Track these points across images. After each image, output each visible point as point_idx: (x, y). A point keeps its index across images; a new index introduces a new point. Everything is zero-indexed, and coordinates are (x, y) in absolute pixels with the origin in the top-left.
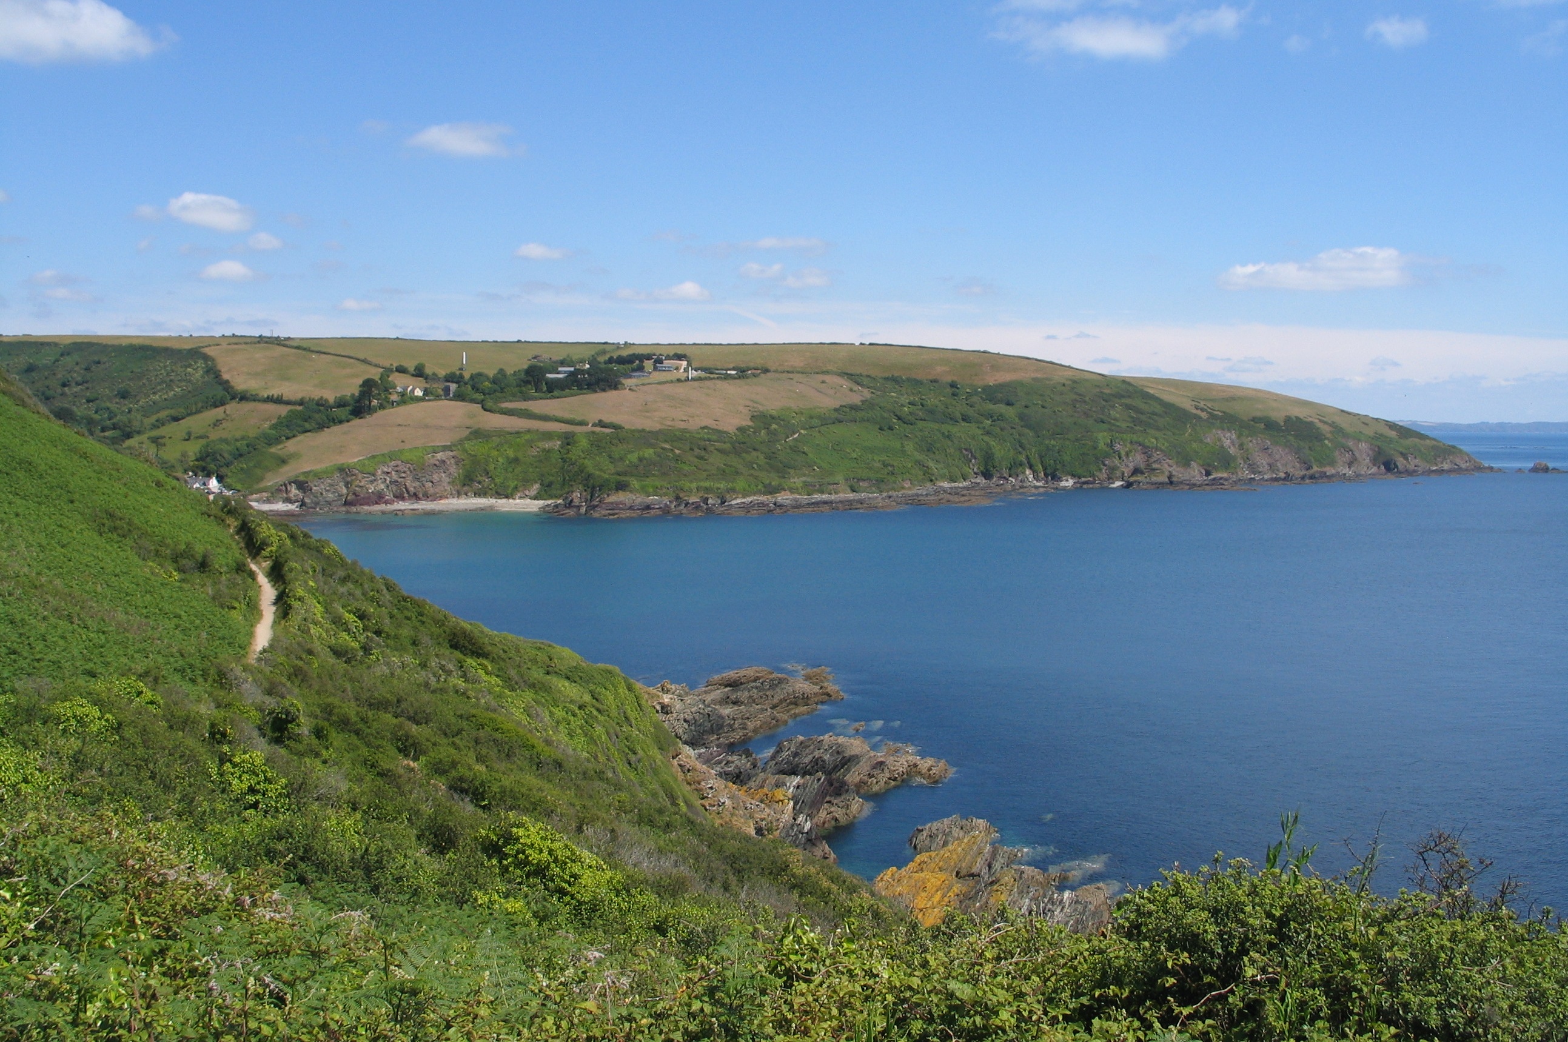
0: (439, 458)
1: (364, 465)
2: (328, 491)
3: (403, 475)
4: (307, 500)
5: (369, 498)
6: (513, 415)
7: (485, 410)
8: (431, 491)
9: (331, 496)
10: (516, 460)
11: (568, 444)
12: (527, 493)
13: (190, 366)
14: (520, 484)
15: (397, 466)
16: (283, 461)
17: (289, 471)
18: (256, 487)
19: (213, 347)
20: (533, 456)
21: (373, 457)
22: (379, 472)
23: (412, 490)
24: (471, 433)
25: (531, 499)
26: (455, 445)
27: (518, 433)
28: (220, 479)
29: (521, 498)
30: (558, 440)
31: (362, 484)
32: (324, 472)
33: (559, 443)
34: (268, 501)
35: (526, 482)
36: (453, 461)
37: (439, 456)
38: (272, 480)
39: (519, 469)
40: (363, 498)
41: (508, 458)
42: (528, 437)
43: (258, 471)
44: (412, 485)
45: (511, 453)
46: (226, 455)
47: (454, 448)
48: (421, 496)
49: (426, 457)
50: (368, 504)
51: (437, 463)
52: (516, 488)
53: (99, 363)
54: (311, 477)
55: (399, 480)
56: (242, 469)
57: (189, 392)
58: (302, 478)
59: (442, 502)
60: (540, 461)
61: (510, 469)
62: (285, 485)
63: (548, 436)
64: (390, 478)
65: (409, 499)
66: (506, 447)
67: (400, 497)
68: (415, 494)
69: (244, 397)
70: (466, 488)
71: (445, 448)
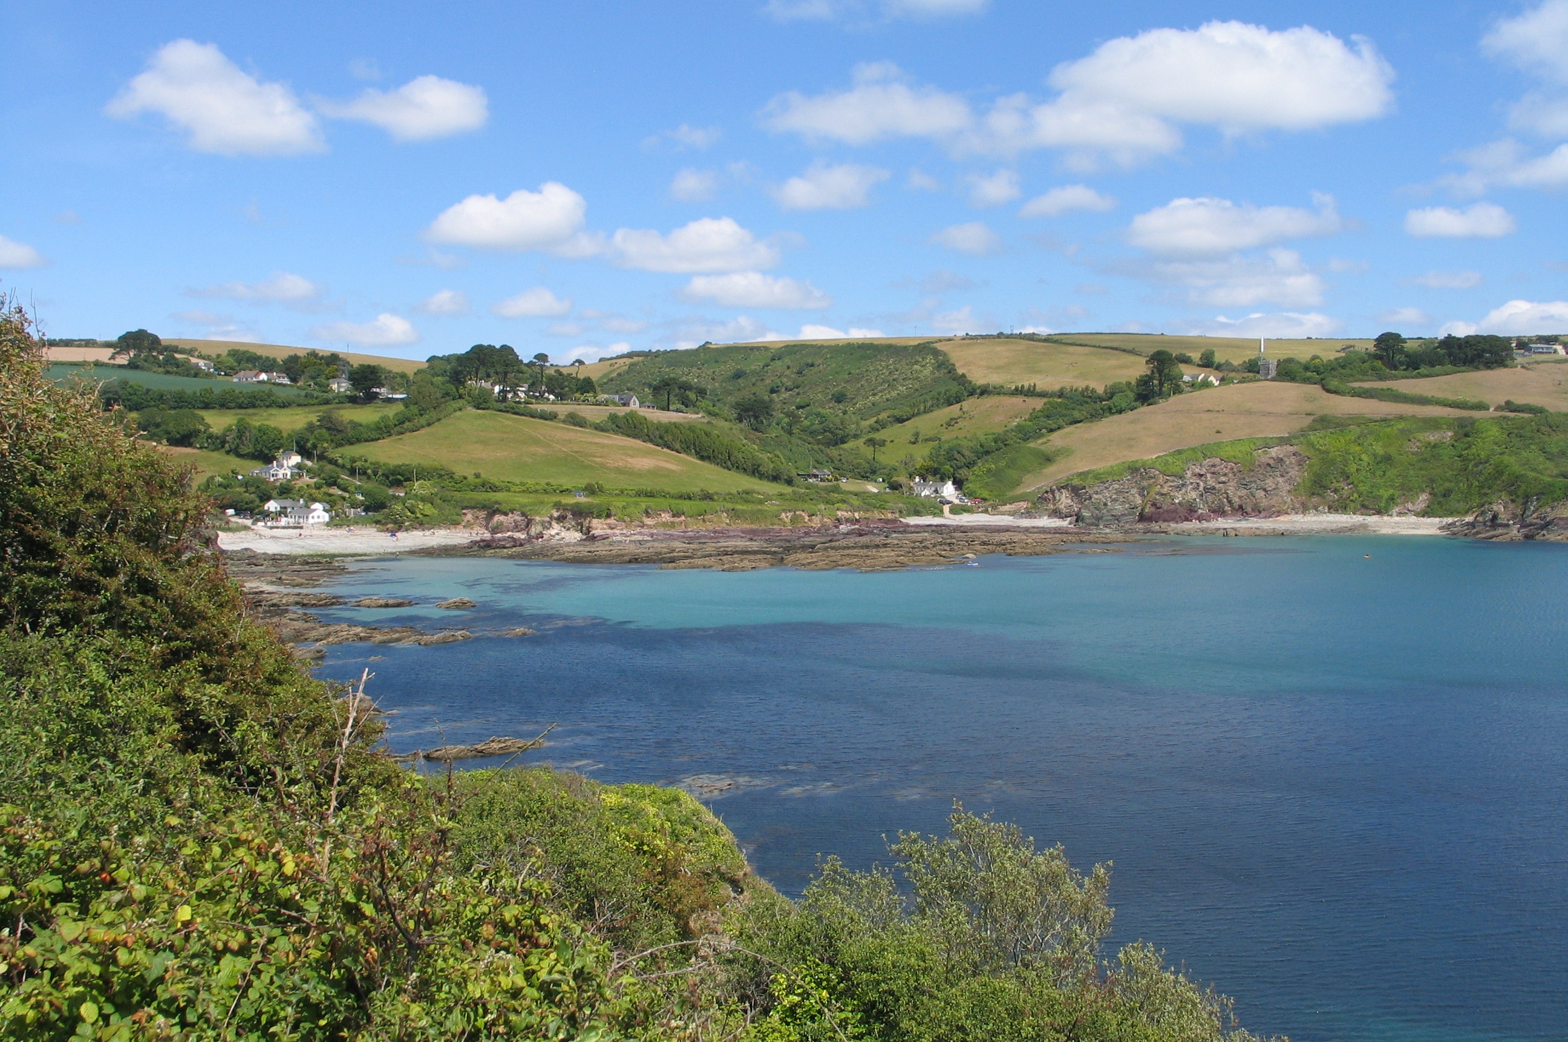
0: (1274, 455)
1: (1166, 463)
2: (1115, 500)
3: (1223, 479)
4: (1086, 514)
5: (1175, 511)
6: (1372, 397)
7: (1328, 391)
8: (1264, 503)
9: (1119, 508)
10: (1387, 459)
11: (1466, 435)
12: (1410, 506)
13: (917, 362)
14: (1397, 493)
15: (1214, 466)
16: (1048, 459)
17: (1055, 473)
18: (1010, 494)
19: (944, 343)
20: (1413, 454)
21: (1179, 452)
22: (1189, 473)
23: (1236, 500)
24: (1314, 421)
25: (1417, 514)
26: (1295, 437)
27: (1384, 420)
28: (958, 484)
29: (1400, 514)
30: (1449, 429)
31: (1165, 491)
32: (1109, 473)
33: (1450, 434)
34: (1028, 514)
35: (1408, 491)
36: (1293, 459)
37: (1274, 452)
38: (1032, 485)
39: (1392, 473)
40: (1167, 511)
41: (1375, 455)
42: (1402, 425)
43: (1013, 474)
44: (1236, 494)
45: (1379, 449)
46: (966, 453)
47: (1294, 441)
48: (1249, 510)
49: (1254, 453)
50: (1174, 520)
51: (1271, 462)
52: (1392, 499)
53: (812, 365)
54: (1090, 480)
55: (1217, 486)
56: (989, 470)
57: (917, 390)
58: (1076, 482)
59: (1281, 518)
60: (1425, 460)
61: (1379, 473)
62: (1052, 492)
63: (1433, 424)
64: (1205, 482)
65: (1233, 514)
66: (1370, 439)
67: (1219, 512)
68: (1241, 507)
69: (984, 391)
70: (1315, 499)
71: (1282, 441)
